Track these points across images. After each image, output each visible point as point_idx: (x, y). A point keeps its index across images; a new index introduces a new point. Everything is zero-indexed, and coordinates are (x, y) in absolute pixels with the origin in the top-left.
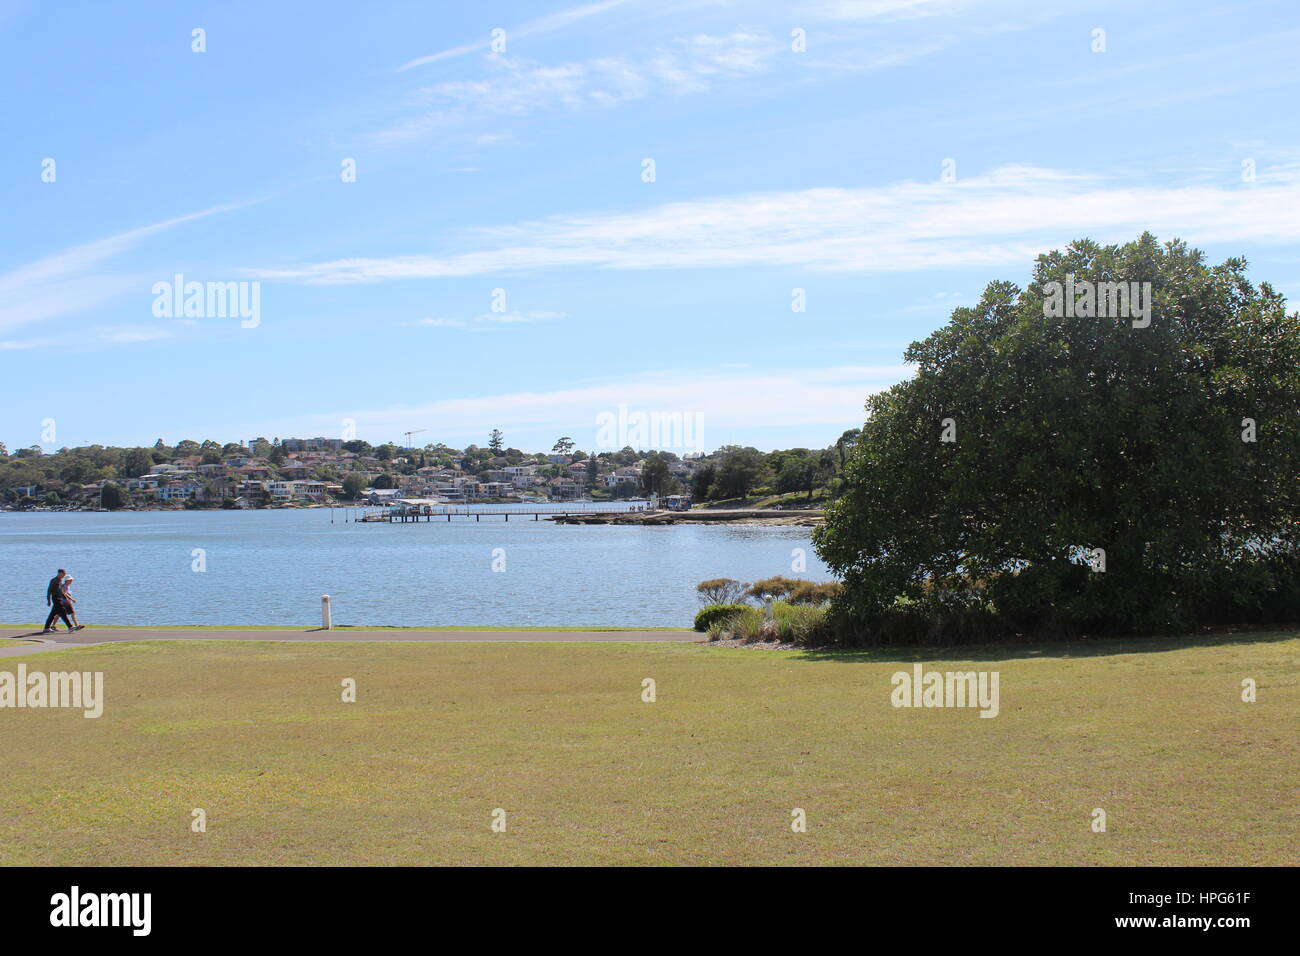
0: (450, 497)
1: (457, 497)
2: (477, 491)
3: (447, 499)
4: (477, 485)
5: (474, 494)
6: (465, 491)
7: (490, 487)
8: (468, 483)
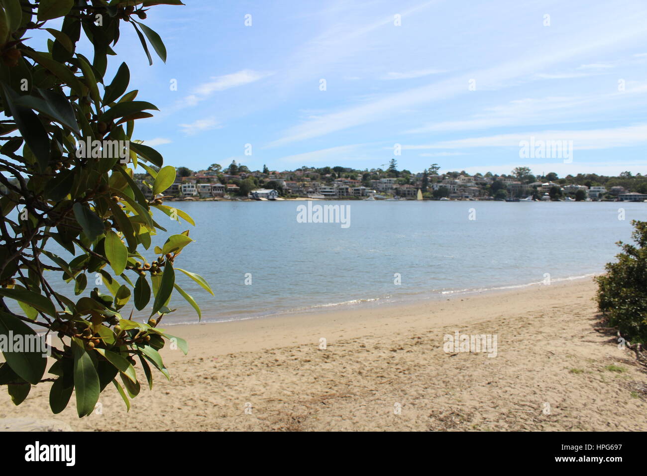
0: (325, 195)
1: (333, 195)
2: (347, 192)
3: (323, 197)
4: (347, 189)
5: (345, 194)
6: (339, 192)
7: (355, 190)
8: (341, 187)
